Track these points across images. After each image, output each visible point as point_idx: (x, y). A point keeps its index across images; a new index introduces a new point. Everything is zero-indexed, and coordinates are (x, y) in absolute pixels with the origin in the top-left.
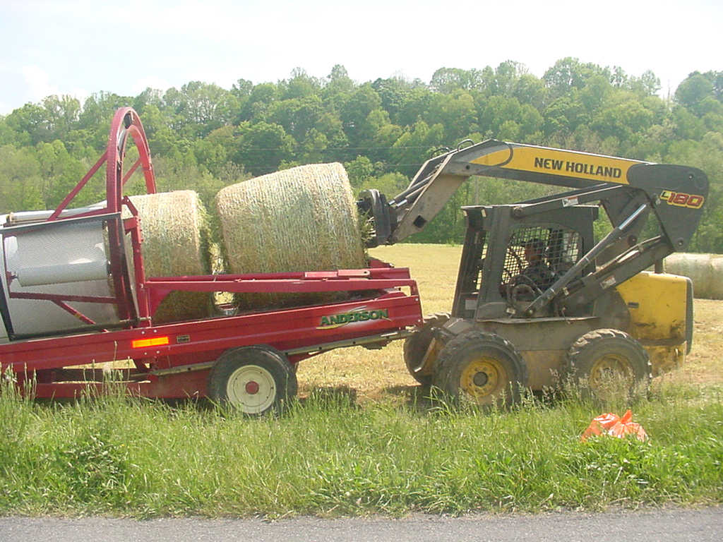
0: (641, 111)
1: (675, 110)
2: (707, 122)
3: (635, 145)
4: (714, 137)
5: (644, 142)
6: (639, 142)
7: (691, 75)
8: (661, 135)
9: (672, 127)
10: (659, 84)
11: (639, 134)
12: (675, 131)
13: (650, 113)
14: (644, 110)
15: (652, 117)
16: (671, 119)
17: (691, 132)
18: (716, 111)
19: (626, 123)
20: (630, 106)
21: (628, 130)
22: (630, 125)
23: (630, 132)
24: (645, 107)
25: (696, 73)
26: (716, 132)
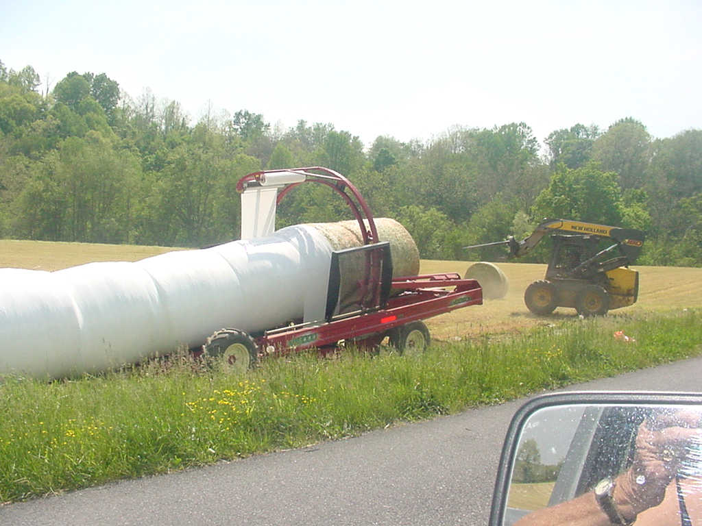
0: (25, 106)
1: (56, 107)
2: (88, 120)
3: (19, 137)
4: (95, 135)
5: (28, 135)
6: (24, 136)
7: (69, 75)
8: (45, 130)
9: (56, 123)
10: (38, 80)
11: (22, 127)
12: (58, 127)
13: (32, 108)
14: (27, 104)
15: (35, 112)
16: (54, 115)
17: (74, 129)
18: (95, 111)
19: (9, 116)
20: (13, 100)
21: (12, 122)
22: (13, 118)
23: (14, 125)
24: (28, 102)
25: (75, 74)
26: (97, 130)
